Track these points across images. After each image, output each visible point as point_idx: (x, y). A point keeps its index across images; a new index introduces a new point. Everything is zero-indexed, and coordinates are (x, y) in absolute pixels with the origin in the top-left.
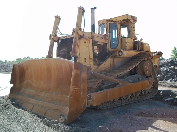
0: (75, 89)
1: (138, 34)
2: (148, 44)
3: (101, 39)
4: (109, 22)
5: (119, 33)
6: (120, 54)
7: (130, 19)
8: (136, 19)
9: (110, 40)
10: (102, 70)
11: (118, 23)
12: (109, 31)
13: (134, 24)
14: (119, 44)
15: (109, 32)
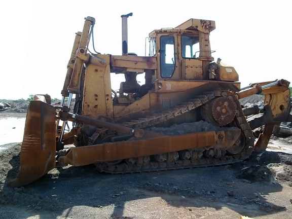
0: (32, 139)
1: (215, 51)
2: (232, 68)
3: (136, 64)
4: (160, 35)
5: (176, 52)
6: (160, 87)
7: (197, 27)
8: (212, 25)
9: (160, 65)
10: (131, 113)
11: (175, 35)
12: (159, 49)
13: (208, 34)
14: (177, 69)
15: (160, 51)
